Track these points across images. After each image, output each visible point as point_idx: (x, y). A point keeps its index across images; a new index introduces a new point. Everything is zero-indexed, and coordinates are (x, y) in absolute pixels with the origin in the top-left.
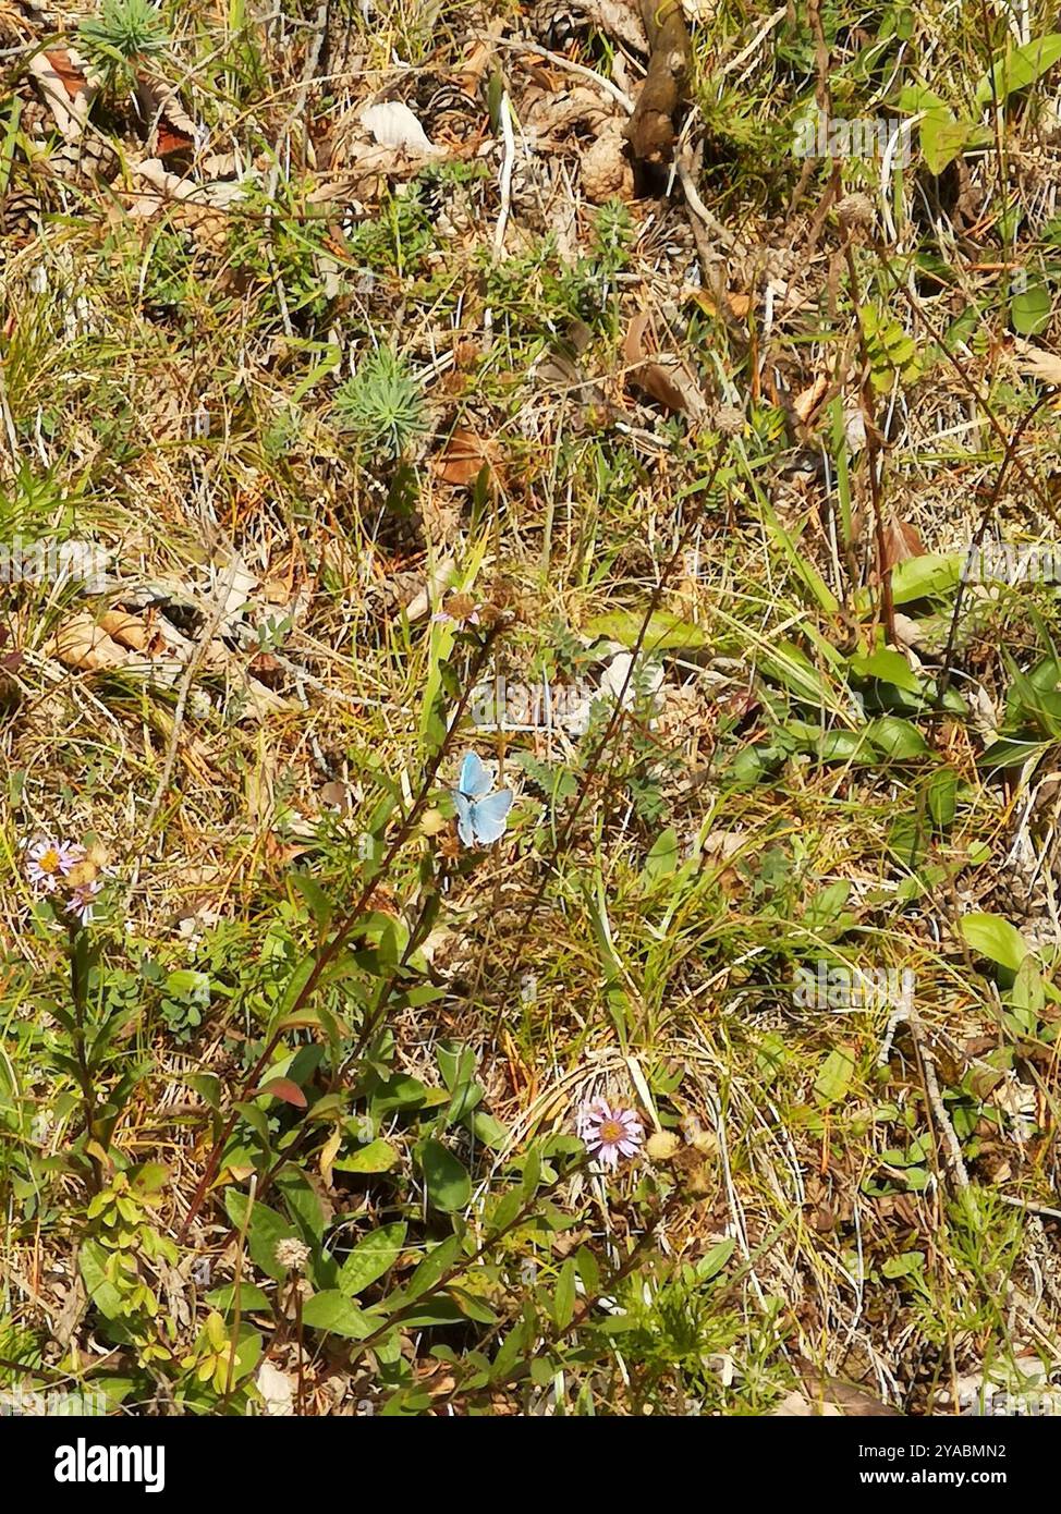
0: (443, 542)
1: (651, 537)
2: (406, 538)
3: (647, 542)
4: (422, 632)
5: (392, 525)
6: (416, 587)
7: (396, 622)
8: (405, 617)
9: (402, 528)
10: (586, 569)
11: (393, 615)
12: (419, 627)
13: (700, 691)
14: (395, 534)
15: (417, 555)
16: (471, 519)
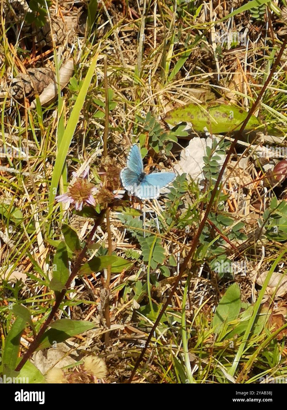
0: (66, 43)
1: (213, 39)
2: (39, 41)
3: (211, 43)
4: (51, 112)
5: (30, 31)
6: (47, 79)
7: (33, 105)
8: (38, 100)
9: (37, 34)
10: (168, 64)
11: (31, 100)
12: (48, 109)
13: (251, 160)
14: (32, 38)
15: (48, 52)
16: (86, 26)
